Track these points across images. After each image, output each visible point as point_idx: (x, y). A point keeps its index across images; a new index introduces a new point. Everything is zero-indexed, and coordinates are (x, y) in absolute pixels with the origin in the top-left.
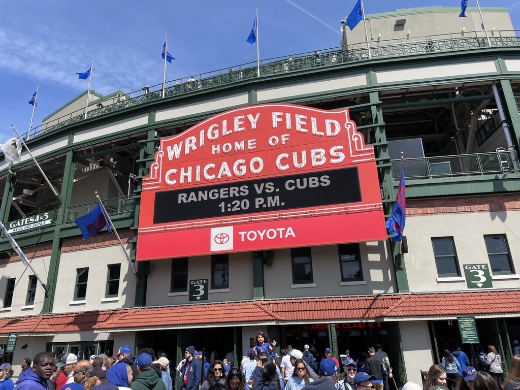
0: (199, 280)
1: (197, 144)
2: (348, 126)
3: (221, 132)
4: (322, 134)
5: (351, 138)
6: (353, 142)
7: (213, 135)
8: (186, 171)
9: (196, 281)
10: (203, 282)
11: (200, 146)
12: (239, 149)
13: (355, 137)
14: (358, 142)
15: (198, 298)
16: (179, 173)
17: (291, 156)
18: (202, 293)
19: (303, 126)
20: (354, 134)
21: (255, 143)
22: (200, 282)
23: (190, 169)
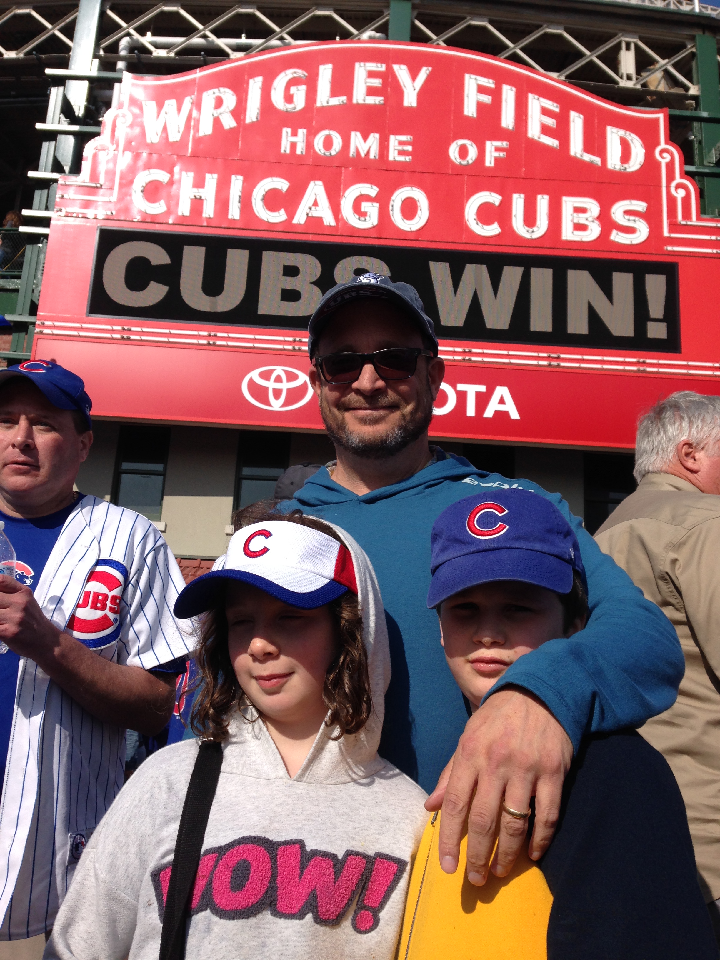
1: (239, 113)
2: (665, 155)
3: (311, 96)
4: (597, 160)
5: (668, 187)
6: (672, 200)
7: (289, 98)
8: (199, 183)
11: (248, 121)
12: (363, 155)
13: (679, 186)
14: (686, 200)
16: (175, 183)
17: (506, 205)
19: (545, 130)
20: (678, 180)
21: (409, 148)
23: (211, 180)
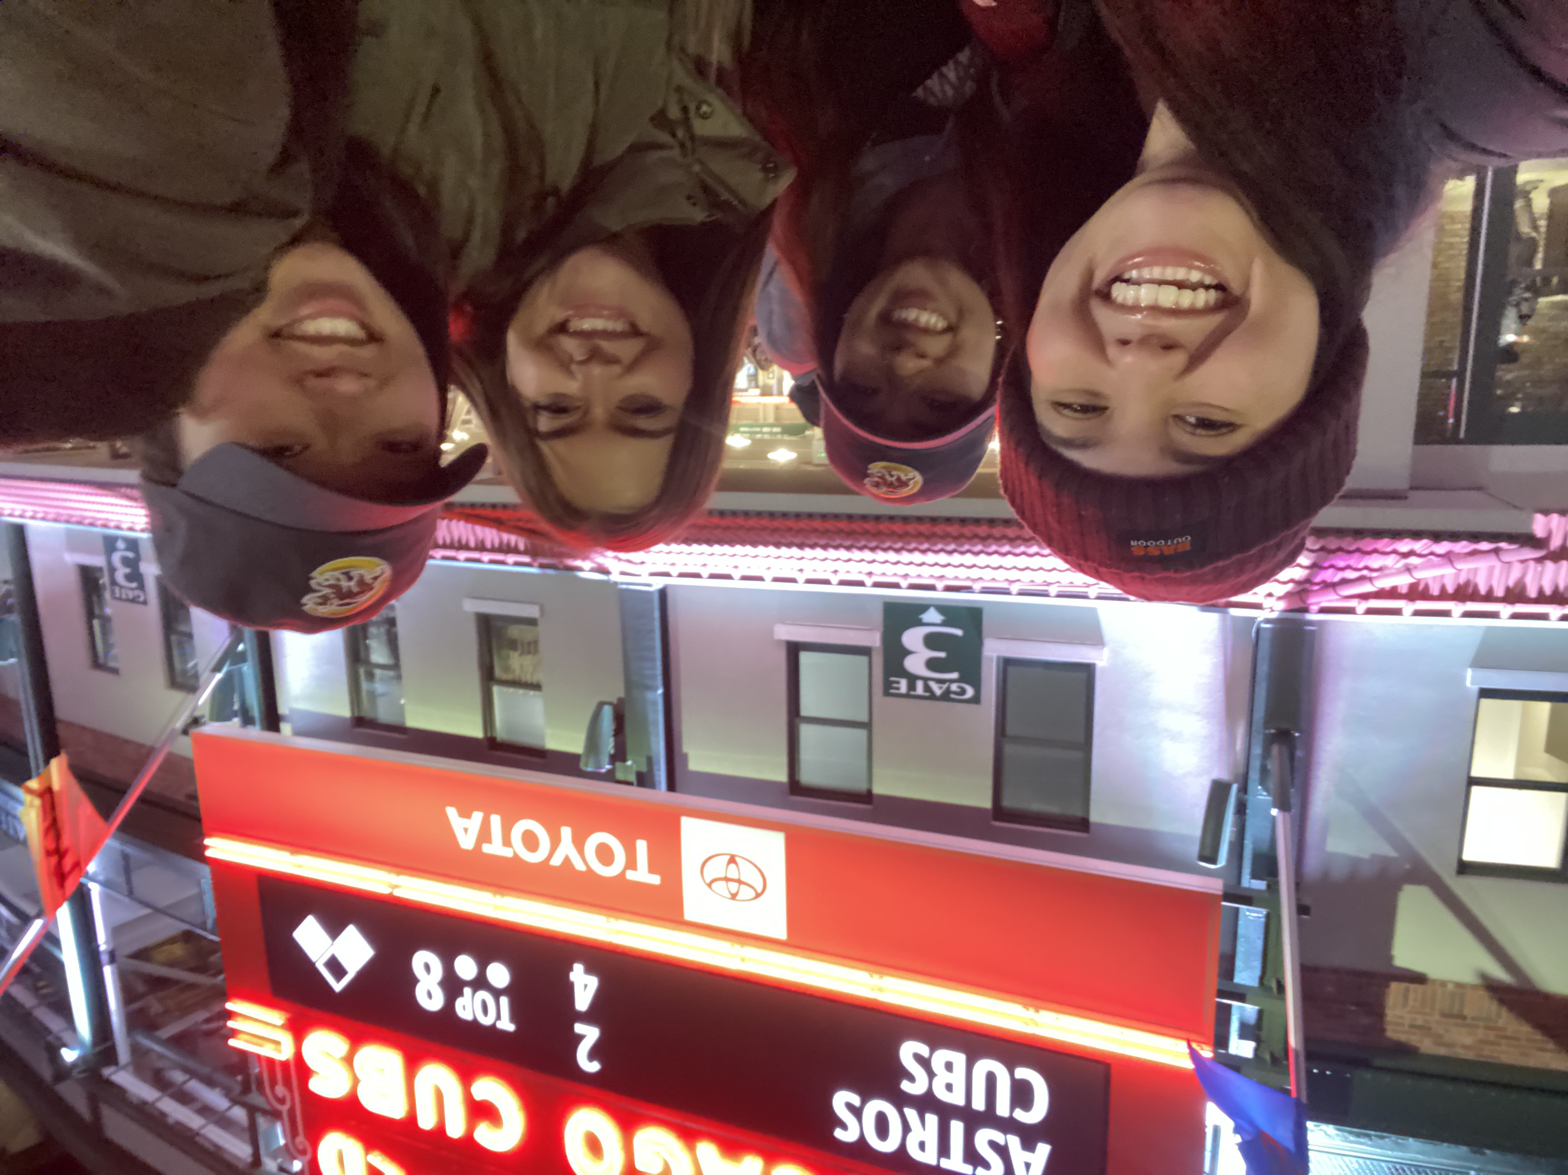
0: (932, 697)
4: (373, 1159)
9: (946, 696)
10: (912, 686)
15: (932, 616)
17: (470, 1124)
18: (912, 638)
22: (927, 688)
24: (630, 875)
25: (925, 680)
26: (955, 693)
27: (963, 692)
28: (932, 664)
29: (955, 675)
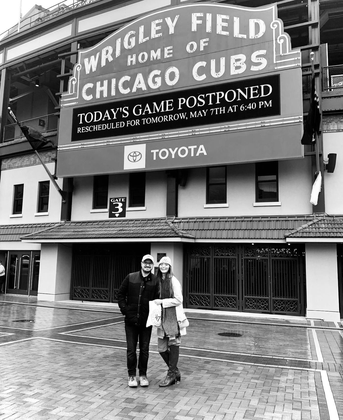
0: (118, 198)
1: (113, 55)
3: (137, 40)
4: (245, 36)
5: (276, 40)
6: (278, 45)
7: (129, 43)
8: (102, 85)
9: (115, 199)
10: (121, 200)
11: (117, 57)
12: (155, 59)
13: (281, 38)
14: (284, 44)
15: (117, 215)
16: (95, 87)
17: (209, 65)
18: (121, 210)
19: (224, 29)
20: (281, 35)
22: (118, 200)
23: (106, 83)
24: (158, 151)
25: (119, 202)
26: (114, 200)
27: (112, 201)
28: (117, 205)
29: (114, 203)
